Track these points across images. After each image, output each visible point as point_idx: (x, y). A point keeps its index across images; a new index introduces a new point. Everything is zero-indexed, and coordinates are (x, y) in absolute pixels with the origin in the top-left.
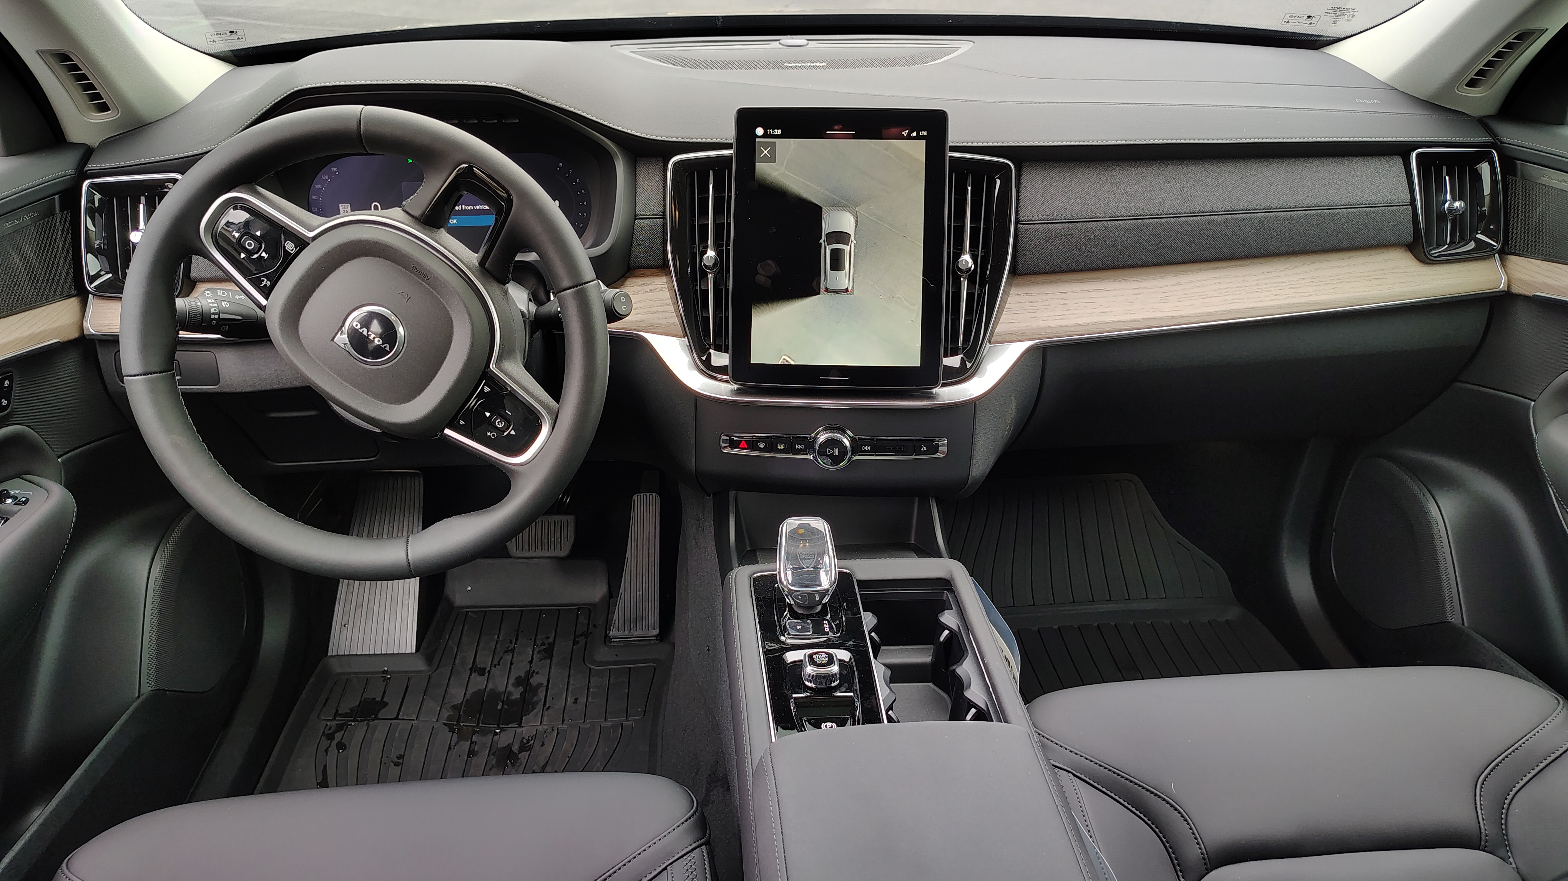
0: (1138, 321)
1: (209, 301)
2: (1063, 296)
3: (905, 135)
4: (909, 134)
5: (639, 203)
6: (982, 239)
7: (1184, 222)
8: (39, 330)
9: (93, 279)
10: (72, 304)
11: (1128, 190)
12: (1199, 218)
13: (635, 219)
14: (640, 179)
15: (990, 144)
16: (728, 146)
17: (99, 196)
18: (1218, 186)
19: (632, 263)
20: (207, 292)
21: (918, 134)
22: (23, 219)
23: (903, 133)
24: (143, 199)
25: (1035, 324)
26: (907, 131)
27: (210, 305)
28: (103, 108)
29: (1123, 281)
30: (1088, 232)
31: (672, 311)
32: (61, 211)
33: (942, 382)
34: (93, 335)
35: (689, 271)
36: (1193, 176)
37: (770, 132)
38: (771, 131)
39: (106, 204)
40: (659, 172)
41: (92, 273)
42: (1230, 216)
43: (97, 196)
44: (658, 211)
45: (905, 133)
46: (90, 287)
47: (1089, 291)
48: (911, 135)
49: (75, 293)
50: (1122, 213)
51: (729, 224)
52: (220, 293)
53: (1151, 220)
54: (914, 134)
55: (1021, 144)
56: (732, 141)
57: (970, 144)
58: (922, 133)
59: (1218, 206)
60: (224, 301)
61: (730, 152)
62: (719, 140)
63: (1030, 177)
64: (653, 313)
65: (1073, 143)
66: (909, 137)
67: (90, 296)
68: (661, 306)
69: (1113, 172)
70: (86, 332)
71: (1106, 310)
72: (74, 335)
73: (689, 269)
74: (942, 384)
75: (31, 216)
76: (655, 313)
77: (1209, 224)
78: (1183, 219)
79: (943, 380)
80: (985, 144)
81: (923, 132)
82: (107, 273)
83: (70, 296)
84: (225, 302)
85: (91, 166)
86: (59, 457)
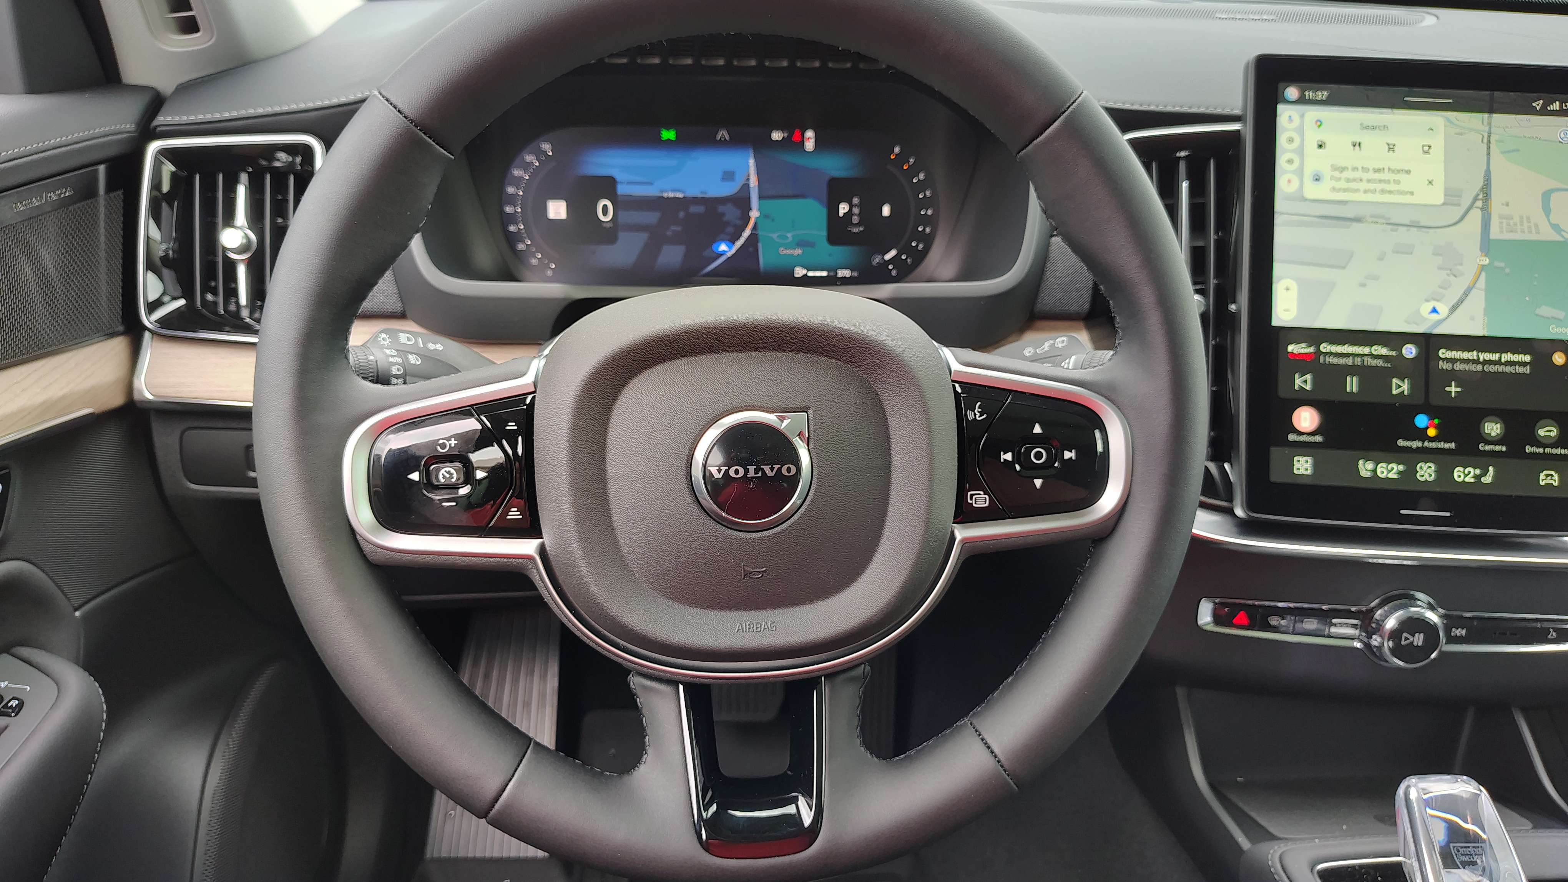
1: (388, 352)
3: (1538, 109)
4: (1544, 107)
8: (61, 393)
9: (152, 307)
10: (118, 346)
17: (173, 169)
20: (384, 335)
21: (1561, 106)
22: (46, 199)
23: (1534, 104)
24: (244, 177)
26: (1541, 102)
27: (391, 360)
28: (190, 26)
32: (110, 189)
34: (149, 402)
37: (1310, 95)
38: (1311, 93)
39: (181, 183)
41: (152, 297)
43: (169, 168)
45: (1539, 105)
46: (148, 320)
48: (1550, 108)
49: (121, 328)
52: (403, 338)
54: (1554, 107)
58: (1566, 106)
60: (411, 353)
61: (1243, 127)
66: (1544, 112)
67: (147, 335)
70: (137, 397)
72: (117, 400)
75: (61, 194)
82: (174, 298)
83: (112, 335)
84: (414, 356)
85: (163, 119)
86: (76, 610)
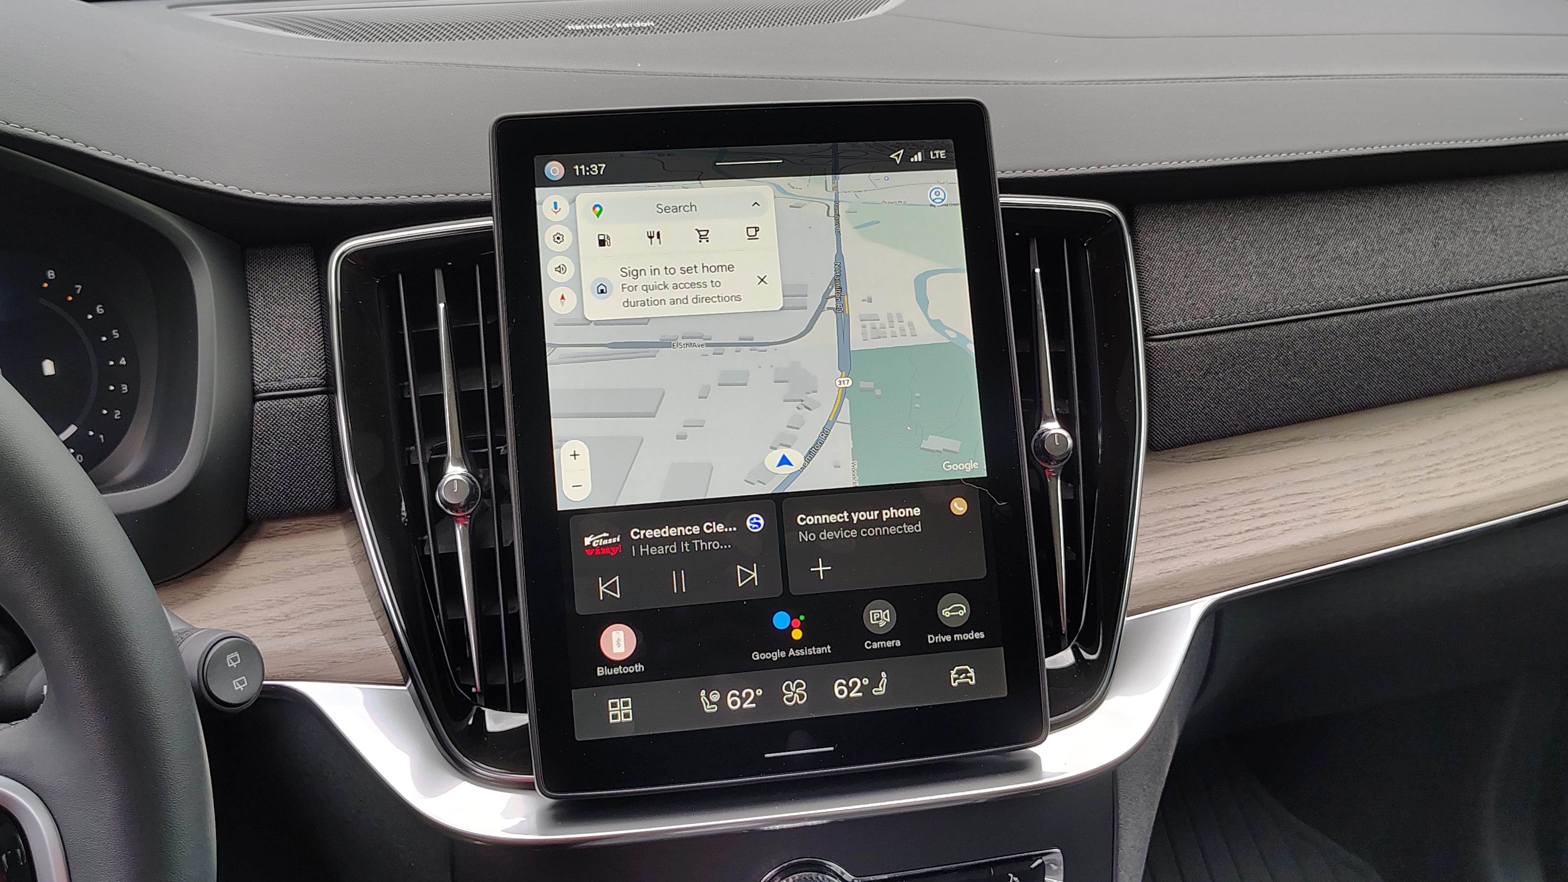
0: (1404, 524)
2: (1247, 485)
3: (898, 162)
4: (906, 158)
5: (260, 360)
6: (1078, 379)
7: (1451, 310)
11: (1341, 250)
12: (1475, 298)
13: (255, 400)
14: (258, 302)
15: (1072, 171)
16: (478, 209)
18: (1493, 231)
19: (252, 508)
21: (926, 156)
23: (892, 156)
25: (1208, 558)
26: (901, 151)
29: (1348, 439)
30: (1282, 345)
31: (369, 618)
33: (1050, 719)
35: (405, 514)
36: (1448, 215)
37: (580, 170)
38: (583, 167)
40: (307, 281)
42: (1525, 289)
44: (311, 375)
45: (898, 156)
47: (1292, 468)
48: (912, 160)
50: (1340, 299)
51: (497, 395)
53: (1395, 310)
54: (918, 157)
55: (1135, 168)
56: (487, 196)
57: (1030, 174)
58: (934, 155)
59: (1503, 272)
61: (487, 222)
62: (451, 197)
63: (1156, 236)
64: (321, 626)
65: (1235, 161)
66: (906, 165)
68: (339, 607)
69: (1307, 217)
71: (1335, 506)
73: (403, 508)
74: (1051, 725)
76: (326, 626)
77: (1493, 309)
78: (1449, 302)
79: (1051, 717)
80: (1062, 172)
81: (937, 152)
